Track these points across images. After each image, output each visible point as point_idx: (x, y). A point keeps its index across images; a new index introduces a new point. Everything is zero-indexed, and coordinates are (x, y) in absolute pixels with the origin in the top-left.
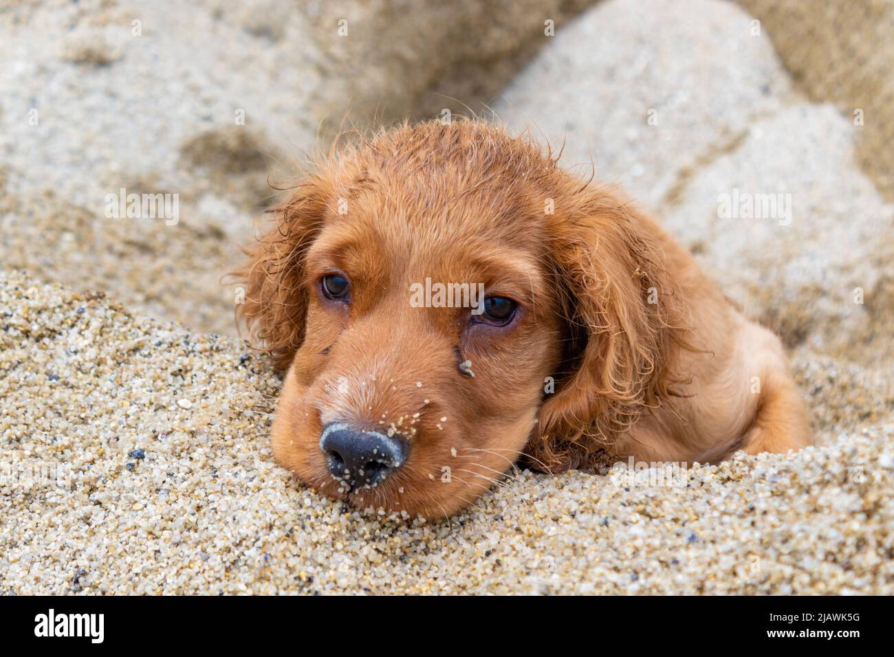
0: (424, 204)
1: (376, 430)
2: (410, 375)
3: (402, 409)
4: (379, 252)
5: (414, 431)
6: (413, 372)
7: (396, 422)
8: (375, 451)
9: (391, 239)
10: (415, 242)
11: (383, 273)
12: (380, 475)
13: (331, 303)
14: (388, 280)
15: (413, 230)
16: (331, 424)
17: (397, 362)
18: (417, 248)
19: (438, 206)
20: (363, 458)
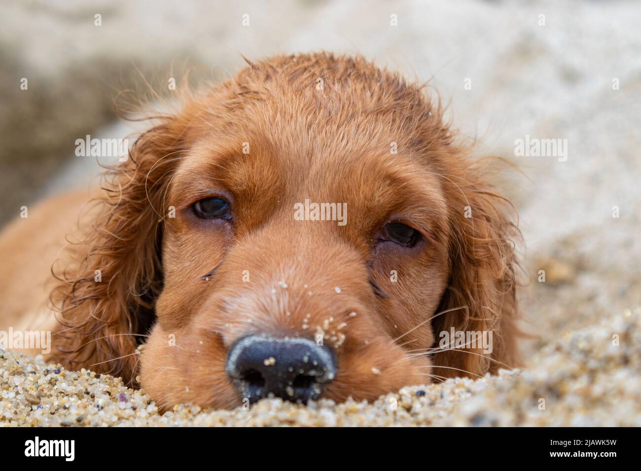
0: (327, 114)
1: (302, 336)
2: (326, 282)
3: (324, 312)
4: (274, 161)
5: (343, 337)
6: (328, 280)
7: (322, 325)
8: (306, 359)
9: (288, 147)
10: (316, 151)
11: (278, 183)
12: (312, 389)
13: (207, 223)
14: (284, 190)
15: (315, 137)
16: (242, 339)
17: (307, 270)
18: (319, 155)
19: (344, 115)
20: (291, 370)
